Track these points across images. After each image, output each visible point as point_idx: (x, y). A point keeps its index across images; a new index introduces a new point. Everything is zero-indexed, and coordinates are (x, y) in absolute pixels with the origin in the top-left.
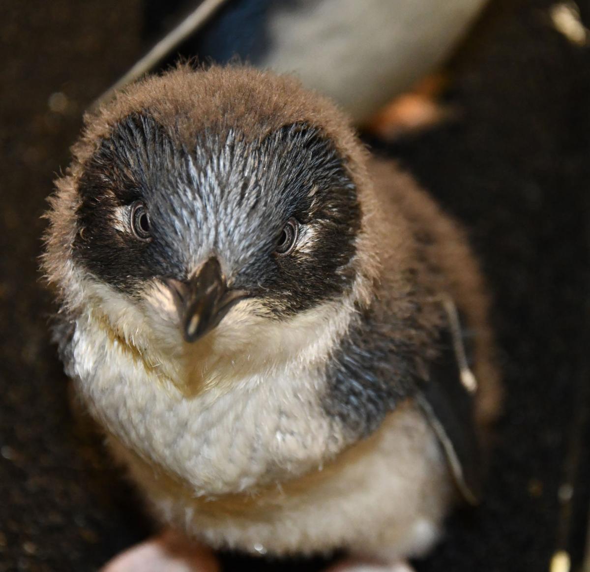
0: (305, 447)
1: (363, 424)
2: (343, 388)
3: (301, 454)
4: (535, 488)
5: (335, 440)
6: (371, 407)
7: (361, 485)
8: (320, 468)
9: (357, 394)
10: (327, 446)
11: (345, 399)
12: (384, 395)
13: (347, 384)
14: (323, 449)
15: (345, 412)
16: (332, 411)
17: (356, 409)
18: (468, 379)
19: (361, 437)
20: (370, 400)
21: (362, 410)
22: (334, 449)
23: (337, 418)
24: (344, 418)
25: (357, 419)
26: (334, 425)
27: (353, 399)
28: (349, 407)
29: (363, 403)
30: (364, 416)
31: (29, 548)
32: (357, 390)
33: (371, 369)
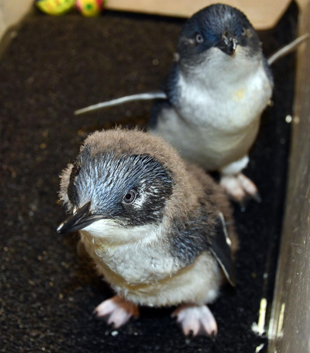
0: (164, 268)
1: (188, 260)
2: (178, 246)
3: (162, 271)
4: (254, 275)
5: (176, 266)
6: (190, 253)
7: (189, 282)
8: (171, 276)
9: (184, 248)
10: (173, 268)
11: (179, 250)
12: (195, 249)
13: (179, 244)
14: (171, 269)
15: (180, 255)
16: (174, 255)
17: (184, 254)
18: (228, 241)
19: (187, 265)
20: (189, 250)
21: (186, 254)
22: (176, 269)
23: (176, 258)
24: (179, 257)
25: (185, 258)
26: (176, 260)
27: (182, 250)
28: (181, 253)
29: (186, 252)
30: (187, 257)
31: (71, 299)
32: (184, 247)
33: (188, 238)
